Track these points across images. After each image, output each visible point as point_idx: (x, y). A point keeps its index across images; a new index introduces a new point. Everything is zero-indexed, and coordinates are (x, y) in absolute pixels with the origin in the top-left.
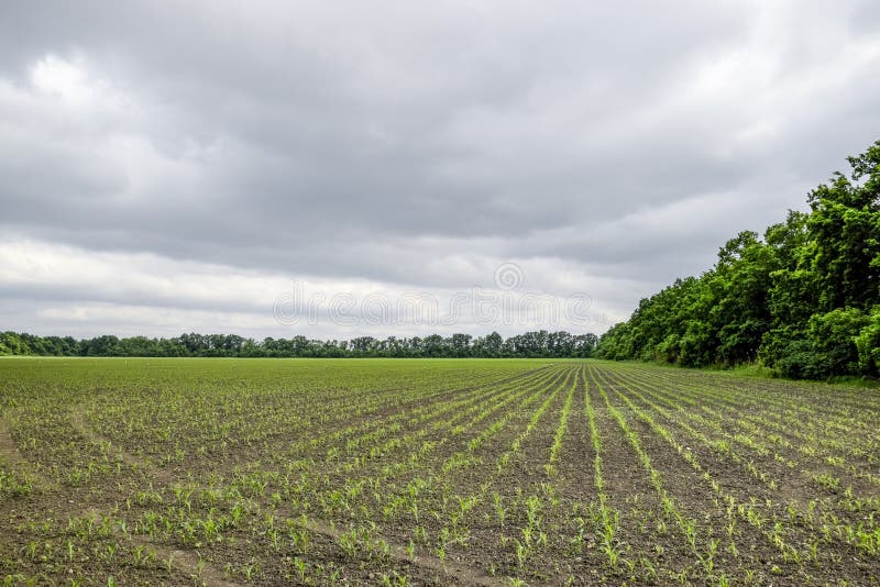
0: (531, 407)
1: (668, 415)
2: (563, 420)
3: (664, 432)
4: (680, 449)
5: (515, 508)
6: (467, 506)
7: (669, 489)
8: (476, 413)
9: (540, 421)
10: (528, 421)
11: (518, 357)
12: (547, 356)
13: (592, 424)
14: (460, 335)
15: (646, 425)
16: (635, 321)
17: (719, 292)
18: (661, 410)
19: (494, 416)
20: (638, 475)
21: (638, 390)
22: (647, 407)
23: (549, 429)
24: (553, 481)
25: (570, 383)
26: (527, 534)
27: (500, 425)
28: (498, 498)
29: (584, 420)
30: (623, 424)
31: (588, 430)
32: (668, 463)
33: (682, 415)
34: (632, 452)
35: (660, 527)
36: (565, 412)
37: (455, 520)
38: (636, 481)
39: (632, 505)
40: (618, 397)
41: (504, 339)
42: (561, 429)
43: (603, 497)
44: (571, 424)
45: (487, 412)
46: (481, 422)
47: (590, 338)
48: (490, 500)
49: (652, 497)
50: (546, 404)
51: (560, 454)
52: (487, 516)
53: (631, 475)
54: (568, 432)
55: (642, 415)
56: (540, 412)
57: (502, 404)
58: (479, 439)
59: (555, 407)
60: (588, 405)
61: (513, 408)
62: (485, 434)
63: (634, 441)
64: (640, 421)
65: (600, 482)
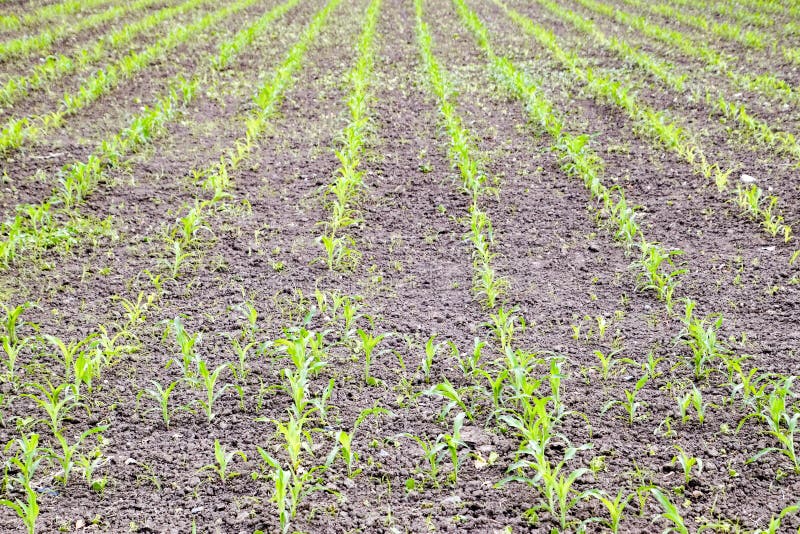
0: (245, 63)
1: (678, 82)
2: (357, 104)
3: (670, 134)
4: (721, 180)
5: (245, 367)
6: (87, 367)
7: (700, 295)
8: (68, 81)
9: (283, 106)
10: (245, 108)
13: (448, 112)
15: (612, 113)
18: (656, 66)
19: (131, 92)
20: (600, 258)
23: (313, 132)
24: (348, 278)
26: (293, 434)
28: (186, 343)
29: (420, 103)
30: (540, 109)
31: (437, 132)
32: (688, 222)
33: (720, 78)
34: (579, 194)
35: (683, 404)
36: (358, 79)
37: (53, 410)
38: (597, 276)
39: (593, 344)
42: (355, 131)
43: (504, 322)
44: (383, 116)
46: (90, 112)
48: (158, 345)
49: (646, 319)
50: (295, 54)
51: (360, 205)
52: (163, 395)
53: (580, 260)
54: (375, 140)
55: (598, 83)
56: (280, 79)
57: (149, 52)
58: (94, 163)
59: (325, 65)
60: (426, 56)
61: (190, 66)
62: (112, 147)
63: (582, 162)
64: (592, 103)
65: (490, 282)
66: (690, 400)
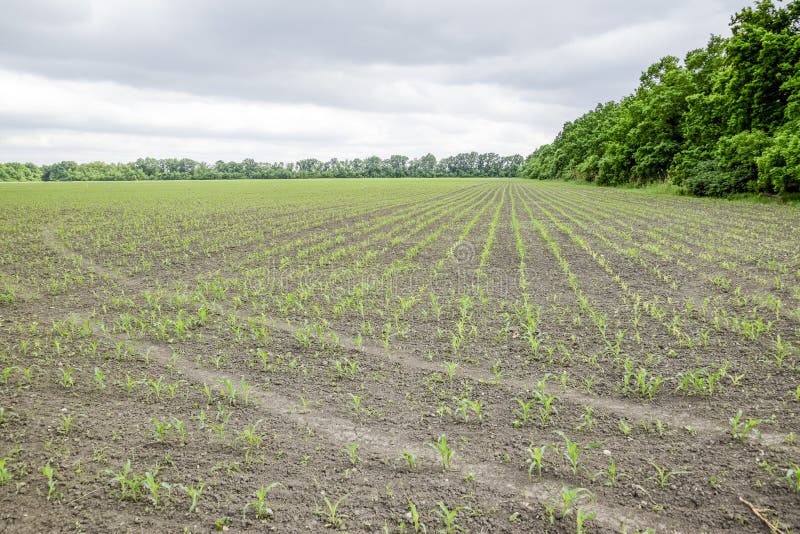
0: (462, 220)
1: (585, 227)
2: (492, 232)
3: (581, 242)
4: (595, 256)
5: (450, 306)
6: (406, 305)
7: (585, 289)
8: (414, 226)
9: (471, 232)
10: (460, 232)
11: (450, 176)
12: (477, 175)
13: (518, 235)
14: (397, 157)
15: (565, 236)
16: (558, 144)
17: (638, 115)
18: (579, 223)
19: (429, 229)
20: (557, 278)
21: (558, 205)
22: (567, 220)
23: (479, 239)
24: (483, 281)
25: (497, 200)
26: (460, 327)
27: (435, 235)
28: (434, 298)
29: (510, 231)
30: (544, 234)
31: (514, 240)
32: (584, 267)
33: (597, 227)
34: (553, 259)
35: (575, 320)
36: (493, 224)
37: (396, 316)
38: (556, 283)
39: (552, 302)
40: (541, 211)
41: (438, 160)
42: (490, 238)
43: (526, 296)
44: (499, 235)
45: (421, 226)
46: (417, 234)
47: (517, 159)
48: (427, 300)
49: (569, 296)
50: (476, 218)
51: (489, 261)
52: (425, 313)
53: (551, 278)
54: (496, 241)
55: (562, 227)
56: (471, 225)
57: (436, 218)
58: (416, 248)
59: (485, 221)
60: (514, 218)
61: (446, 221)
62: (422, 243)
63: (555, 249)
64: (560, 232)
65: (523, 284)
66: (577, 320)
